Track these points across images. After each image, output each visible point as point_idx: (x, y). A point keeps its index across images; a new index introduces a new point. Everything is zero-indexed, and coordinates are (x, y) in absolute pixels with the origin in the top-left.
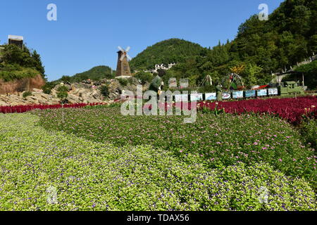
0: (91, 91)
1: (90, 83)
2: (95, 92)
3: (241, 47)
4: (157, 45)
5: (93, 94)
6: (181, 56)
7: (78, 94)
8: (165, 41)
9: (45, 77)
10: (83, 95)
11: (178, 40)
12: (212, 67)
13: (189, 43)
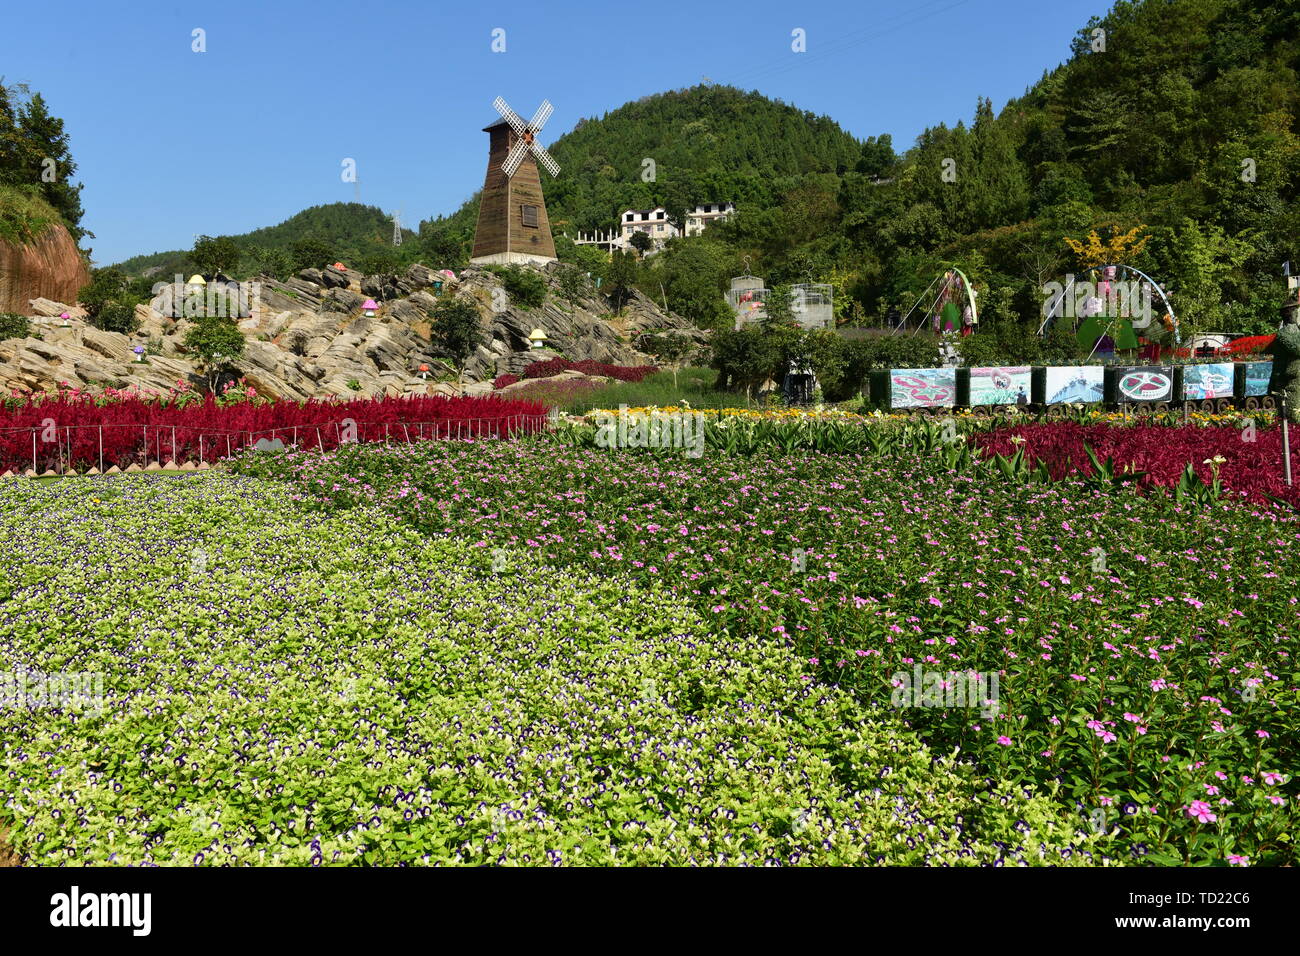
0: (360, 324)
1: (345, 285)
2: (380, 335)
3: (1086, 138)
4: (628, 113)
5: (373, 342)
6: (748, 173)
7: (287, 340)
8: (670, 96)
9: (85, 243)
10: (316, 347)
11: (735, 95)
12: (942, 232)
13: (789, 111)
